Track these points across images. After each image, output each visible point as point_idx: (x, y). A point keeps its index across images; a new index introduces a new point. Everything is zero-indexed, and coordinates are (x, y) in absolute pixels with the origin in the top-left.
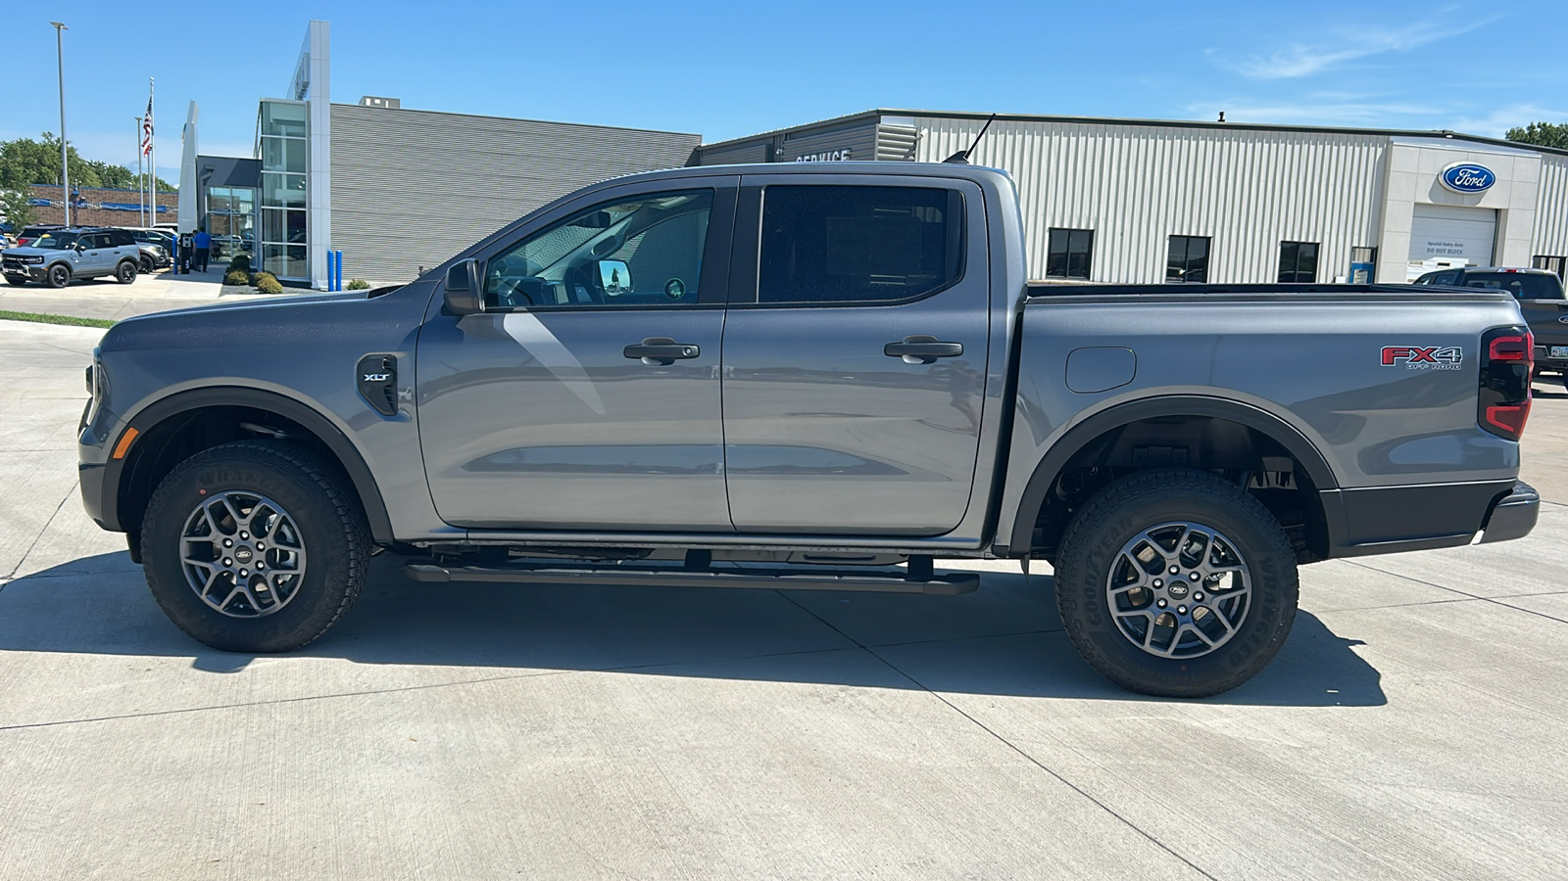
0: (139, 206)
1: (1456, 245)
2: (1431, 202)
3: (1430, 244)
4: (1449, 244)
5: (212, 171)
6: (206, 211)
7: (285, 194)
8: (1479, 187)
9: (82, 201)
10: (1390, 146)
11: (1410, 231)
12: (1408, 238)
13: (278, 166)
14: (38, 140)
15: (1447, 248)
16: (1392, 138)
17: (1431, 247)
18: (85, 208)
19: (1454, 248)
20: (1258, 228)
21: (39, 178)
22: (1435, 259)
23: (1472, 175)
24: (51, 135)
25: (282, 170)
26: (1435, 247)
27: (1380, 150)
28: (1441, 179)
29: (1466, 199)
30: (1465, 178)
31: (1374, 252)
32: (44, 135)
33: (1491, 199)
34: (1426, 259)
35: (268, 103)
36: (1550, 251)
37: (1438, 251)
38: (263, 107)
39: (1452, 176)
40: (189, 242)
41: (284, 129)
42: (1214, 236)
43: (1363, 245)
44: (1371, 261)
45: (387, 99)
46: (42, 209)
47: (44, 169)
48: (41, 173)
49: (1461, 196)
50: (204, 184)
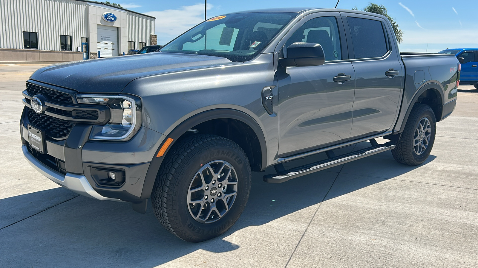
1: (109, 37)
2: (101, 24)
3: (102, 37)
4: (107, 37)
8: (113, 20)
10: (88, 5)
11: (96, 32)
12: (96, 35)
15: (106, 38)
16: (88, 3)
17: (102, 38)
19: (108, 38)
20: (52, 30)
22: (104, 41)
23: (111, 17)
26: (103, 38)
27: (85, 7)
28: (103, 17)
29: (110, 24)
30: (109, 17)
31: (87, 39)
33: (116, 24)
34: (101, 41)
36: (131, 40)
37: (104, 39)
39: (106, 16)
42: (38, 33)
43: (84, 37)
44: (87, 42)
49: (108, 23)
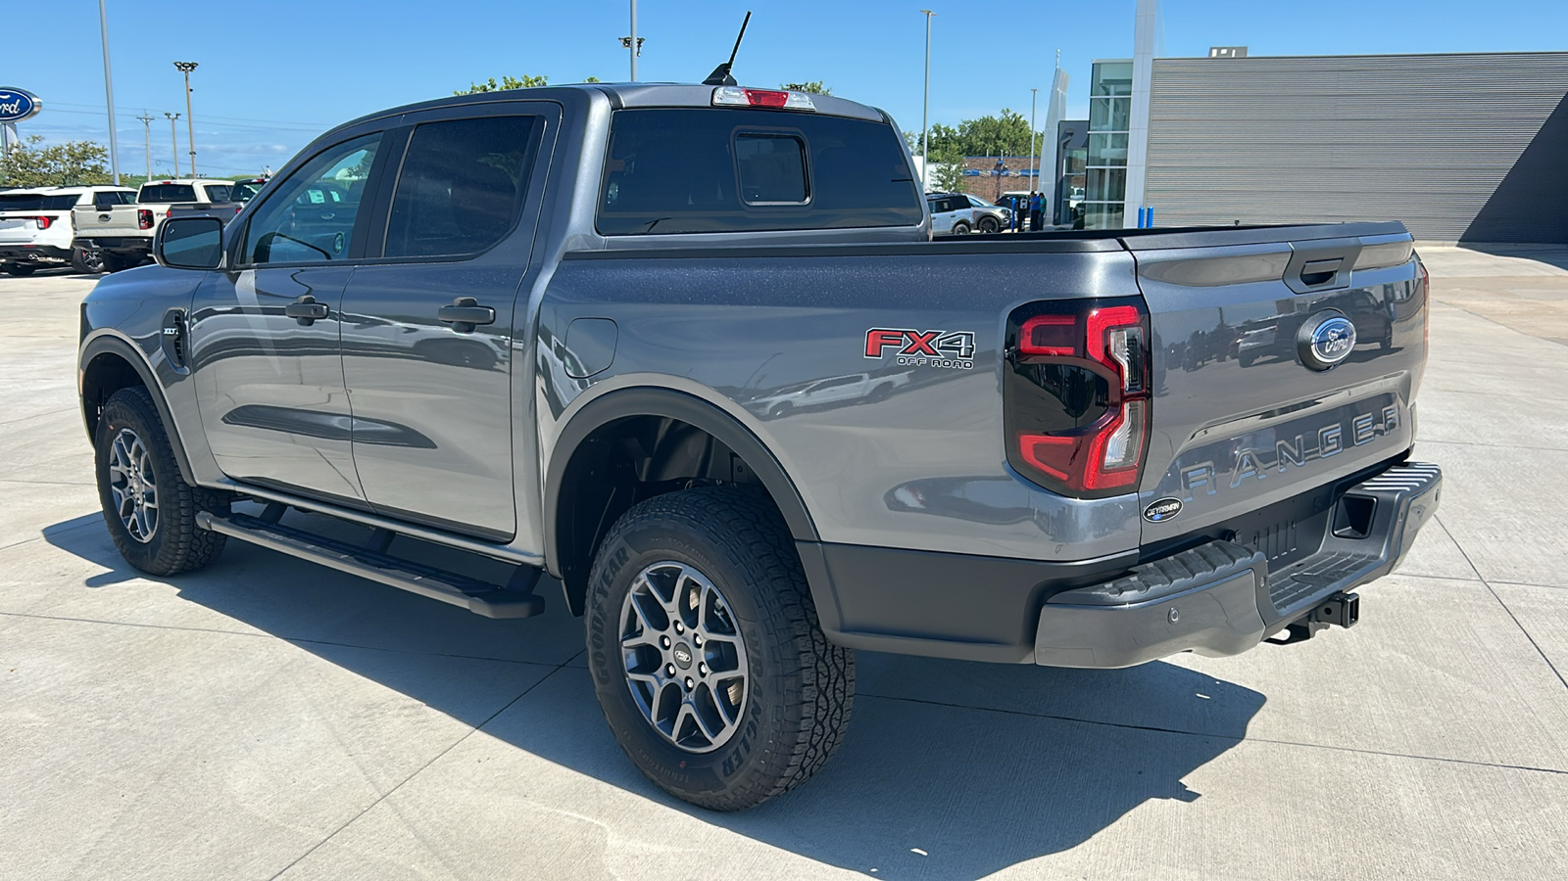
0: (1029, 171)
5: (1072, 134)
6: (1064, 174)
7: (1108, 152)
9: (1005, 169)
13: (1105, 127)
14: (997, 117)
18: (1007, 175)
21: (995, 151)
24: (1008, 111)
25: (1108, 132)
32: (1003, 111)
35: (1100, 64)
38: (1096, 68)
40: (1026, 204)
41: (1112, 88)
45: (1234, 48)
46: (973, 179)
47: (1000, 143)
48: (997, 147)
50: (1064, 148)
